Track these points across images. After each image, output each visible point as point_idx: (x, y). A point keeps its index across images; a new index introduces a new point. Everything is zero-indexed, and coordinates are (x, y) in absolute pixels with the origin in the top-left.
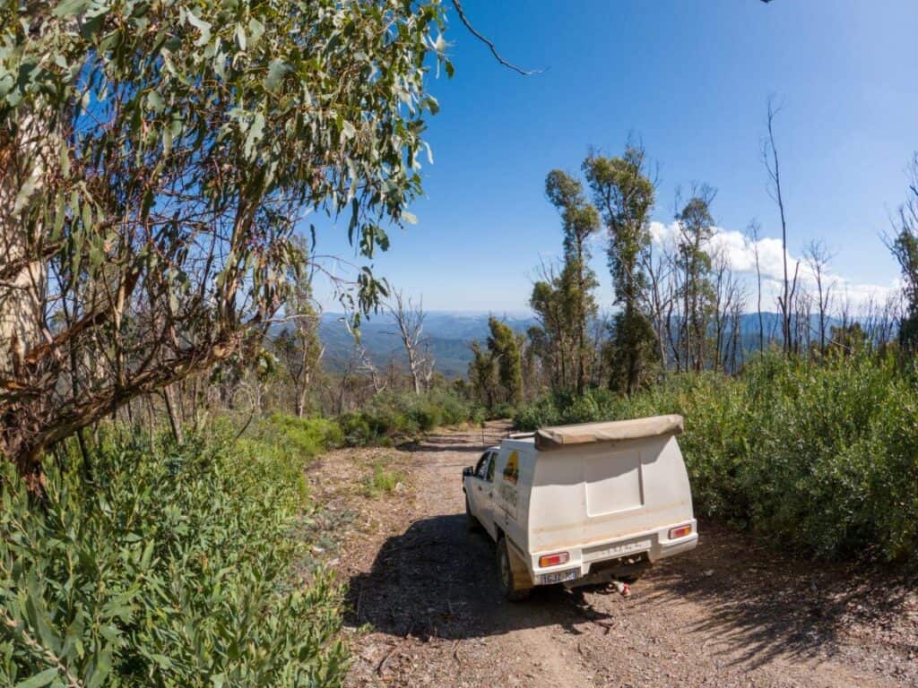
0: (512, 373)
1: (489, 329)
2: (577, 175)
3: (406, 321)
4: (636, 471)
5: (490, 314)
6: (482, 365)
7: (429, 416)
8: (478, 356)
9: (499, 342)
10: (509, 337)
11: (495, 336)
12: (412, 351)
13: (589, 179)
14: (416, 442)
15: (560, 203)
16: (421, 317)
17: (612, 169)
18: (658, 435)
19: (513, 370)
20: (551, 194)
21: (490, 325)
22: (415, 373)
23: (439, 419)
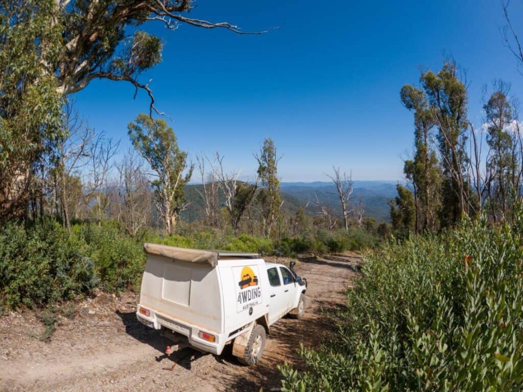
0: (410, 221)
1: (397, 191)
2: (418, 87)
3: (342, 187)
4: (189, 282)
5: (398, 181)
6: (395, 214)
7: (340, 245)
8: (393, 209)
9: (403, 200)
10: (409, 197)
11: (401, 196)
12: (345, 205)
13: (425, 88)
14: (315, 258)
15: (409, 107)
16: (351, 184)
17: (438, 78)
18: (193, 262)
19: (411, 218)
20: (405, 102)
21: (397, 189)
22: (346, 217)
23: (350, 246)
